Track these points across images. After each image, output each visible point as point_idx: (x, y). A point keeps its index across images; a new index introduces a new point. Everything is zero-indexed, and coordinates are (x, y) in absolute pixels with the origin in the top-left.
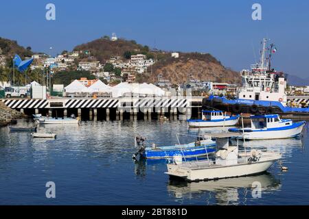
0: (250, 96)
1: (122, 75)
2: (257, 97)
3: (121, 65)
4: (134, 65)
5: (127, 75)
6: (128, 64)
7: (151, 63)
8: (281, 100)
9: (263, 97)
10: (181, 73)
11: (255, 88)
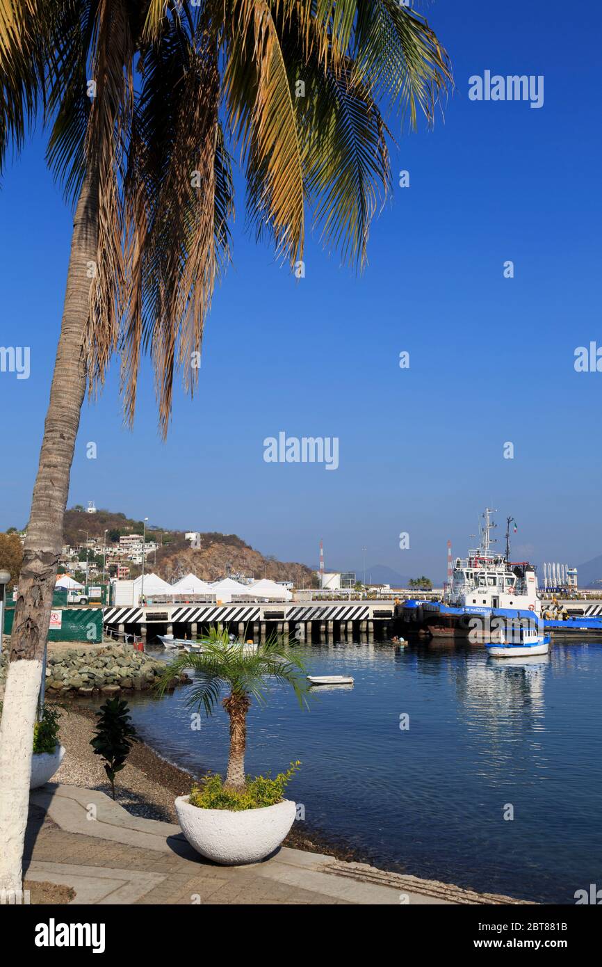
0: (484, 602)
1: (107, 567)
2: (495, 602)
3: (104, 551)
4: (125, 551)
5: (116, 567)
6: (115, 550)
7: (152, 548)
8: (532, 608)
9: (504, 604)
10: (200, 565)
11: (491, 587)
